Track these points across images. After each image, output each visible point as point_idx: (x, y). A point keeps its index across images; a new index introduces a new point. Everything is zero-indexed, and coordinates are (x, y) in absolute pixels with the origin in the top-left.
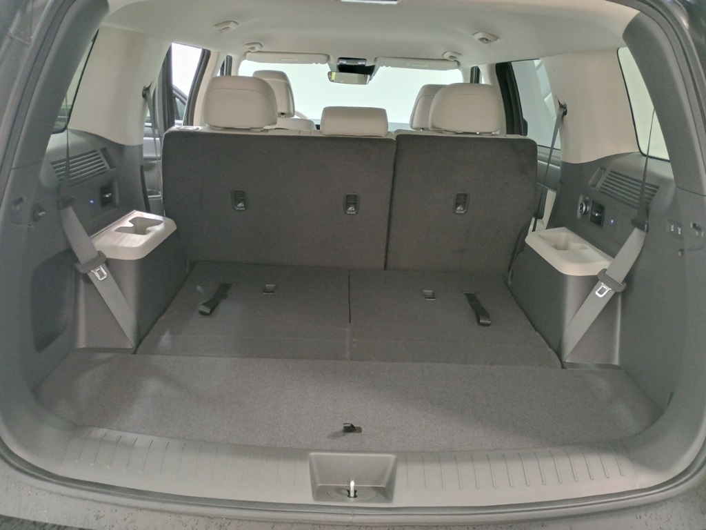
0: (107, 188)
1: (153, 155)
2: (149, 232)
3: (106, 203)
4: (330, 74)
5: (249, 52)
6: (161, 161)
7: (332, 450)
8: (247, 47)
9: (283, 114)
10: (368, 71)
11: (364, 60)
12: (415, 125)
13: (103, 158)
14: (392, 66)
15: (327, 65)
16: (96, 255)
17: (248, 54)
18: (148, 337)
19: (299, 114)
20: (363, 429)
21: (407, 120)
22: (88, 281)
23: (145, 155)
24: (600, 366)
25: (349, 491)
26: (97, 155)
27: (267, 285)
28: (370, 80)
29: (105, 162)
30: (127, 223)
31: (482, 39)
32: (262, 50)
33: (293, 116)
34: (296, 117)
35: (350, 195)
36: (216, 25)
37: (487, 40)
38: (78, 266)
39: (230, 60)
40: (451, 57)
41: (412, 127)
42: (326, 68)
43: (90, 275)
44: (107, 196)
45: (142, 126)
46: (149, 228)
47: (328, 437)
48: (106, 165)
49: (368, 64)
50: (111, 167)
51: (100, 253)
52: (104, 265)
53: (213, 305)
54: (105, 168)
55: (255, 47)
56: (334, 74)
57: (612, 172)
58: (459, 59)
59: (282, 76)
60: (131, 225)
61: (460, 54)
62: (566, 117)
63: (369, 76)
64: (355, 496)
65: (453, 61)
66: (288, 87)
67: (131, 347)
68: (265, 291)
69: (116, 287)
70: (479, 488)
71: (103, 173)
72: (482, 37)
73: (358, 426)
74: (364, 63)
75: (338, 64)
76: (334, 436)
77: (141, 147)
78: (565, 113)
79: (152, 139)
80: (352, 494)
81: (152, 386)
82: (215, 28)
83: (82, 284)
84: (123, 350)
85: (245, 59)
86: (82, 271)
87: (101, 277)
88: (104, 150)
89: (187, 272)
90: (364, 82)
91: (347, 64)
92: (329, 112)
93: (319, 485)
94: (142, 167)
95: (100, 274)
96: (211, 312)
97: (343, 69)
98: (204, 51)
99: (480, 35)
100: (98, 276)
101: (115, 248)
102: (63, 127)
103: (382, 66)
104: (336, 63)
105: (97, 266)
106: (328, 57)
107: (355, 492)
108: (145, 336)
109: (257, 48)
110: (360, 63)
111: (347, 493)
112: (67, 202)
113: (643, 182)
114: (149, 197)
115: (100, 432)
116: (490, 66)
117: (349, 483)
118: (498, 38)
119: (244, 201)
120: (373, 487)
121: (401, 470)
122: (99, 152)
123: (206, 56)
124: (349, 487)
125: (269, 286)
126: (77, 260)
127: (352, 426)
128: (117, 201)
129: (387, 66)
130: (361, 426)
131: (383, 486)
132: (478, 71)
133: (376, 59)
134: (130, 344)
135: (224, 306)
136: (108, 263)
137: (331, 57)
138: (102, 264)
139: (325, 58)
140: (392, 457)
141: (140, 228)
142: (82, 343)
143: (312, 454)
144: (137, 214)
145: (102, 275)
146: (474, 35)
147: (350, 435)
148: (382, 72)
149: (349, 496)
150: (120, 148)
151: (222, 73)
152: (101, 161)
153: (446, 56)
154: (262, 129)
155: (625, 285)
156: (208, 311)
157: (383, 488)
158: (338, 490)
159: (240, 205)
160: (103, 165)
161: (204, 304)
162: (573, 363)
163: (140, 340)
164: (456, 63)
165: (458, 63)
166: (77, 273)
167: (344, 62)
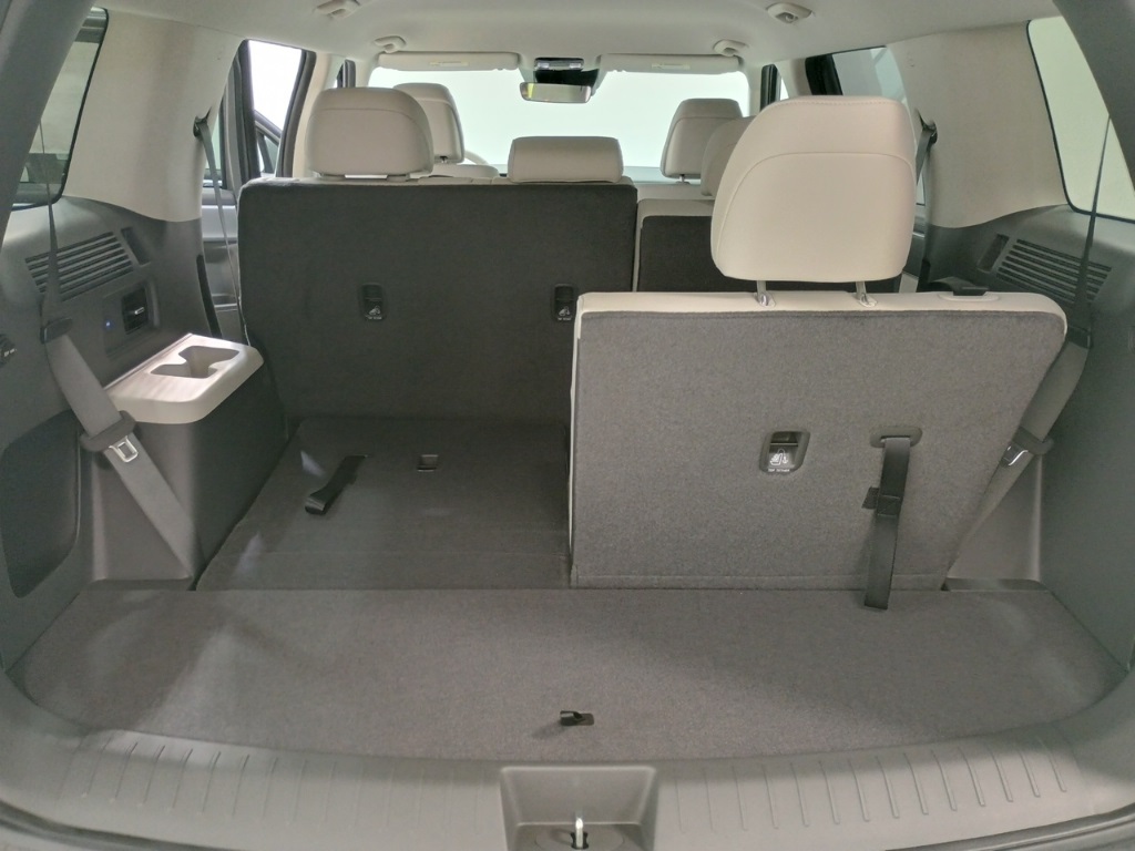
0: (135, 298)
1: (219, 235)
2: (214, 371)
3: (134, 324)
4: (524, 87)
5: (384, 53)
6: (237, 245)
7: (542, 762)
8: (379, 44)
9: (443, 158)
10: (587, 79)
11: (579, 60)
12: (669, 169)
13: (125, 246)
14: (629, 69)
15: (517, 72)
16: (119, 417)
17: (382, 57)
18: (216, 559)
19: (472, 157)
20: (597, 718)
21: (657, 162)
22: (105, 464)
23: (206, 235)
24: (1006, 582)
25: (573, 835)
26: (114, 240)
27: (425, 456)
28: (592, 94)
29: (129, 252)
30: (173, 356)
31: (782, 16)
32: (404, 49)
33: (462, 160)
34: (467, 162)
35: (561, 288)
36: (320, 7)
37: (791, 16)
38: (83, 438)
39: (351, 67)
40: (728, 50)
41: (664, 174)
42: (515, 77)
43: (106, 453)
44: (136, 312)
45: (196, 186)
46: (214, 366)
47: (535, 735)
48: (132, 258)
49: (586, 68)
50: (142, 260)
51: (124, 415)
52: (132, 435)
53: (330, 496)
54: (129, 263)
55: (391, 46)
56: (531, 86)
57: (1019, 241)
58: (742, 53)
59: (440, 92)
60: (182, 361)
61: (743, 45)
62: (936, 146)
63: (589, 88)
64: (585, 846)
65: (732, 57)
66: (451, 112)
67: (186, 576)
68: (421, 465)
69: (154, 471)
70: (807, 826)
71: (125, 272)
72: (782, 11)
73: (586, 712)
74: (578, 66)
75: (536, 69)
76: (543, 733)
77: (196, 225)
78: (933, 140)
79: (216, 207)
80: (580, 843)
81: (220, 648)
82: (317, 11)
83: (95, 469)
84: (173, 584)
85: (377, 66)
86: (92, 447)
87: (128, 456)
88: (127, 232)
89: (287, 436)
90: (581, 99)
91: (551, 68)
92: (522, 146)
93: (521, 824)
94: (200, 259)
95: (125, 452)
96: (327, 506)
97: (543, 77)
98: (304, 53)
99: (779, 9)
100: (121, 454)
101: (151, 403)
102: (56, 192)
103: (611, 70)
104: (531, 68)
105: (120, 438)
106: (519, 59)
107: (585, 835)
108: (212, 556)
109: (397, 46)
110: (572, 66)
111: (571, 840)
112: (59, 327)
113: (1084, 260)
114: (216, 306)
115: (126, 740)
116: (796, 63)
117: (575, 821)
118: (810, 12)
119: (380, 304)
120: (616, 826)
121: (666, 795)
122: (118, 234)
123: (308, 62)
124: (574, 826)
125: (429, 457)
126: (83, 431)
127: (576, 715)
128: (156, 321)
129: (619, 70)
130: (593, 712)
131: (635, 822)
132: (774, 71)
133: (599, 58)
134: (186, 570)
135: (351, 497)
136: (141, 431)
137: (524, 58)
138: (128, 434)
139: (512, 59)
140: (650, 771)
141: (197, 365)
142: (100, 572)
143: (506, 770)
144: (193, 340)
145: (128, 453)
146: (767, 9)
147: (573, 730)
148: (611, 81)
149: (574, 846)
150: (158, 227)
151: (340, 84)
152: (122, 252)
153: (720, 49)
154: (406, 178)
155: (1050, 442)
156: (321, 507)
157: (635, 827)
158: (555, 832)
159: (373, 311)
160: (126, 257)
161: (313, 495)
162: (960, 580)
163: (202, 565)
164: (736, 61)
165: (740, 60)
166: (84, 451)
167: (546, 66)
